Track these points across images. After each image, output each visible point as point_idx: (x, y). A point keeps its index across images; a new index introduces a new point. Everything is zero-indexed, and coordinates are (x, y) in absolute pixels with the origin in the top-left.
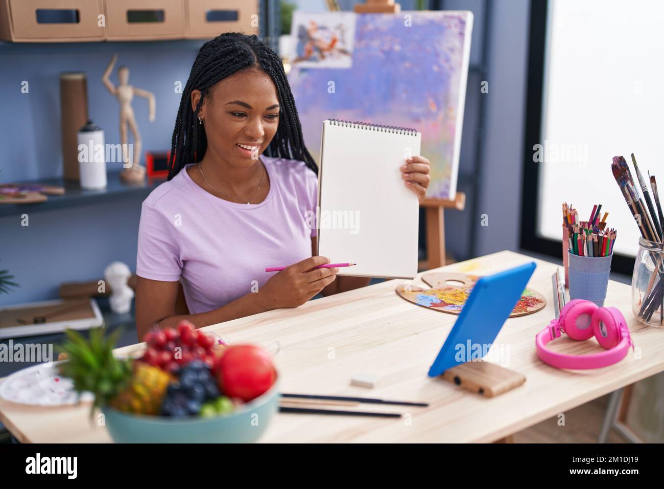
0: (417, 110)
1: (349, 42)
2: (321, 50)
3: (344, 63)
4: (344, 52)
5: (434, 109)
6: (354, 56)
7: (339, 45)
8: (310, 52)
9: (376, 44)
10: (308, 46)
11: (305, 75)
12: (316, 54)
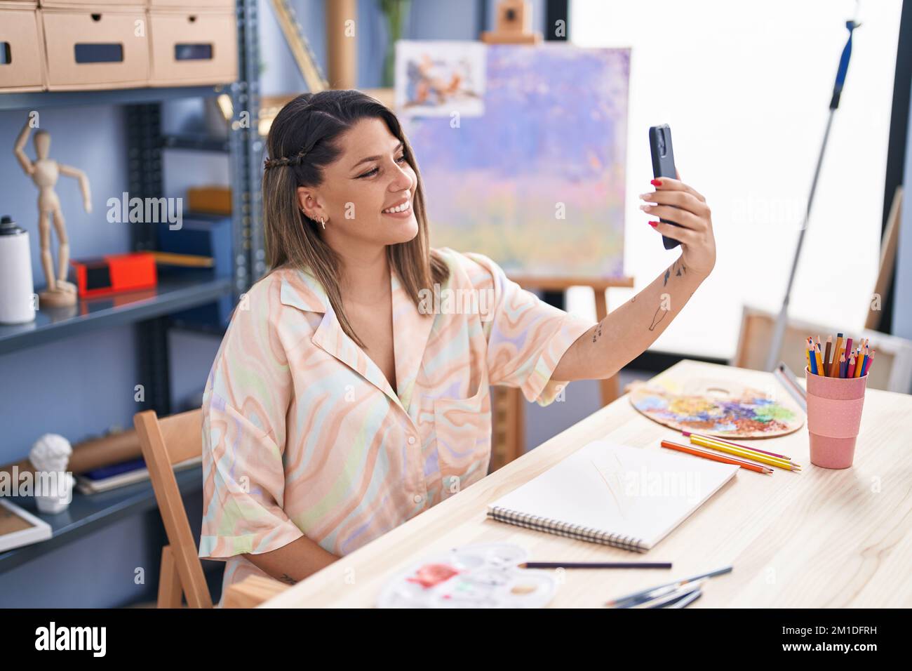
0: (574, 168)
1: (478, 81)
2: (439, 92)
3: (474, 108)
4: (471, 94)
5: (596, 166)
6: (486, 99)
7: (464, 86)
8: (424, 94)
9: (513, 84)
10: (421, 86)
11: (419, 126)
12: (432, 98)
